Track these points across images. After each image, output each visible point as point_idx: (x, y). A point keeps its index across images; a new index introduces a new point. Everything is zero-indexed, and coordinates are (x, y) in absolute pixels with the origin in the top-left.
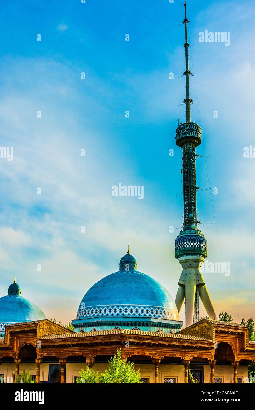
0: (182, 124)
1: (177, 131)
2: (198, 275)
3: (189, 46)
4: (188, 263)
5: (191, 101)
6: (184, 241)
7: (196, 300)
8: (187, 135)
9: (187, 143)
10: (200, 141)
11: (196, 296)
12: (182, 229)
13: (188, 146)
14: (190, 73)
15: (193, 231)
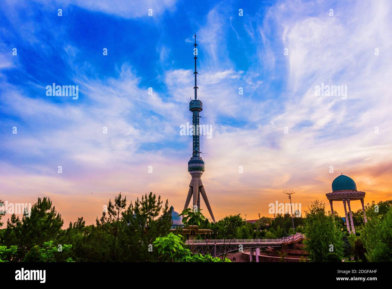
0: (193, 101)
1: (190, 104)
2: (200, 182)
3: (197, 58)
4: (195, 175)
5: (197, 88)
6: (193, 163)
7: (199, 195)
8: (195, 106)
9: (195, 110)
10: (202, 110)
11: (199, 193)
12: (192, 156)
13: (196, 112)
14: (197, 73)
15: (198, 158)
